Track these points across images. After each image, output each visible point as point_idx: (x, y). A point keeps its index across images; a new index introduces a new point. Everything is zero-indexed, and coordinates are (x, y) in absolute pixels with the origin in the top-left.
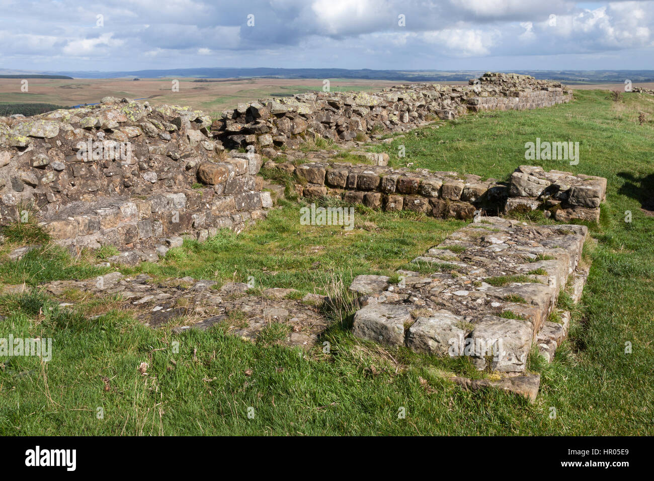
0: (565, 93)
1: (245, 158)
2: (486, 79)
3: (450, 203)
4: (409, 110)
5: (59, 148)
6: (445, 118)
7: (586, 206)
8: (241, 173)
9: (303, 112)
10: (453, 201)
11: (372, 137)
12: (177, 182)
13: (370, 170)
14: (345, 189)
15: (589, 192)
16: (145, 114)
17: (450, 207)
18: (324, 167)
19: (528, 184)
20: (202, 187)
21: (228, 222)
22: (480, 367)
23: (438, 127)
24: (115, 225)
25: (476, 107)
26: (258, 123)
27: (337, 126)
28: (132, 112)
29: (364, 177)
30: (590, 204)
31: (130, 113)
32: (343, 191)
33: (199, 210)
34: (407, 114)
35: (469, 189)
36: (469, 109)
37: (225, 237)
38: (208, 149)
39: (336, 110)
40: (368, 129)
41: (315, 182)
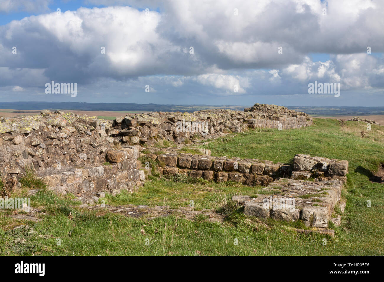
0: (308, 119)
1: (131, 148)
2: (257, 108)
3: (257, 176)
4: (214, 126)
5: (40, 136)
6: (236, 132)
7: (339, 174)
8: (130, 157)
9: (155, 123)
10: (259, 175)
11: (194, 142)
12: (96, 160)
13: (205, 158)
14: (190, 169)
15: (340, 166)
16: (75, 120)
17: (257, 179)
18: (176, 156)
19: (304, 163)
20: (109, 164)
21: (125, 186)
22: (307, 225)
23: (233, 137)
24: (73, 182)
25: (254, 125)
26: (131, 129)
27: (174, 133)
28: (69, 118)
29: (202, 161)
30: (341, 173)
31: (68, 119)
32: (189, 170)
33: (110, 178)
34: (213, 128)
35: (268, 167)
36: (250, 127)
37: (125, 194)
38: (110, 142)
39: (173, 123)
40: (191, 137)
41: (170, 165)
